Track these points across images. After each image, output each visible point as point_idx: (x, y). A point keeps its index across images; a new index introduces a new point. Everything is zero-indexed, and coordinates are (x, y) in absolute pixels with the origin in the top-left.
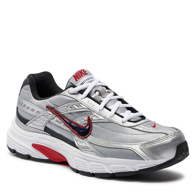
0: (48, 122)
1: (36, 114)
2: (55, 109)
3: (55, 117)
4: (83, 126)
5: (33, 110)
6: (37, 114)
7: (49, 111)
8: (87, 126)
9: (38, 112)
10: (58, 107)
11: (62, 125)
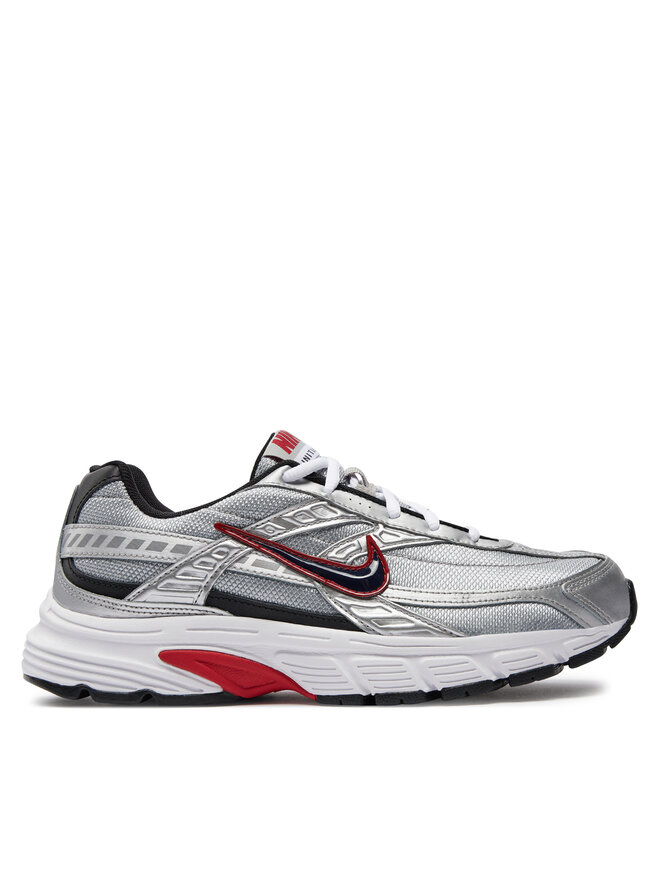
0: (226, 572)
1: (172, 555)
2: (245, 529)
3: (250, 552)
4: (357, 563)
5: (158, 546)
6: (179, 556)
7: (225, 538)
8: (369, 562)
9: (178, 549)
10: (258, 523)
11: (281, 572)
